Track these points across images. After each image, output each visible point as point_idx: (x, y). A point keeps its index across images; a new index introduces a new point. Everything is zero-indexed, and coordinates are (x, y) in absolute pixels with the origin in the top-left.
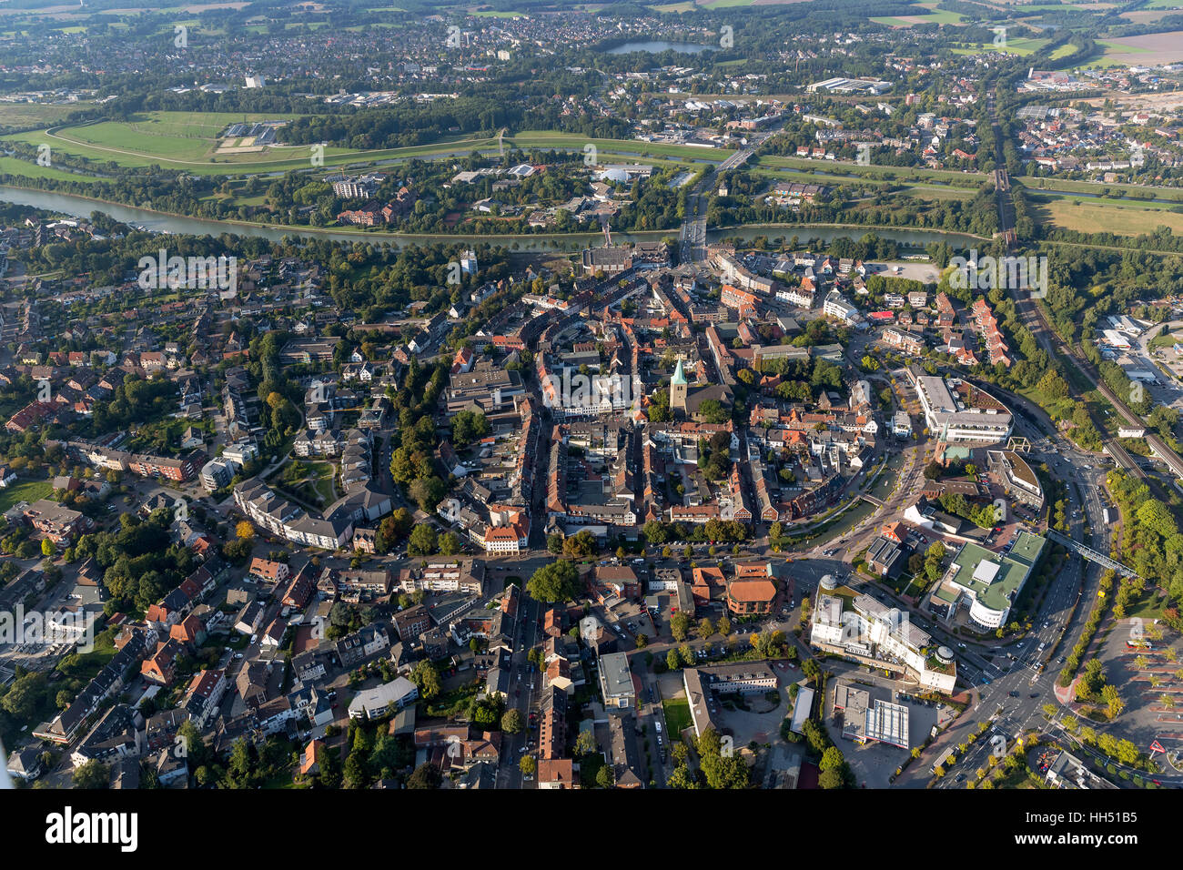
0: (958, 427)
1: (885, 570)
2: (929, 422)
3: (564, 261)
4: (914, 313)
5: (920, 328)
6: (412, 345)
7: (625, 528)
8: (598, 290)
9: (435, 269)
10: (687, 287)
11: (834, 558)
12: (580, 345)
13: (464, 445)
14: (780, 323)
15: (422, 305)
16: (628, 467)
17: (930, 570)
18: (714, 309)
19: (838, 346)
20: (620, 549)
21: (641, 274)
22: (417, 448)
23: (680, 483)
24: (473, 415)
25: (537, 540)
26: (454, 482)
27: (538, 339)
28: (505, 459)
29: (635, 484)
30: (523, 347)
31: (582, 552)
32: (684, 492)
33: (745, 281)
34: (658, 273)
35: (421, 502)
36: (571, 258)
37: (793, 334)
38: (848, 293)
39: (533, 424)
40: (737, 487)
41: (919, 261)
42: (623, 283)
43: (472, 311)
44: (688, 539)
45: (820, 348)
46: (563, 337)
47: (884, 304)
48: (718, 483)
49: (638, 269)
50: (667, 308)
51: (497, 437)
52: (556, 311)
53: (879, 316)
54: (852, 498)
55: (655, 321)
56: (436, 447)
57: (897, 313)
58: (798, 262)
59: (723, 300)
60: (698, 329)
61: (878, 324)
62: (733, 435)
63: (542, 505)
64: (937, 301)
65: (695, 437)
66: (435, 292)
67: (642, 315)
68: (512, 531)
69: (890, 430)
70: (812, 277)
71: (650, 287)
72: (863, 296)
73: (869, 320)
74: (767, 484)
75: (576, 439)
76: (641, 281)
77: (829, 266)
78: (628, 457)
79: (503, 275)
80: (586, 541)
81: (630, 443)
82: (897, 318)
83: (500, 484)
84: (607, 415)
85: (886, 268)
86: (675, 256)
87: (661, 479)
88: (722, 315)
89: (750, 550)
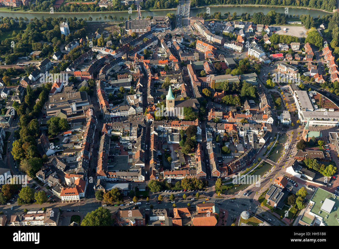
0: (314, 119)
1: (275, 205)
2: (300, 116)
3: (116, 26)
4: (294, 54)
5: (296, 62)
6: (30, 77)
7: (139, 183)
8: (132, 43)
9: (46, 33)
10: (179, 41)
11: (249, 198)
12: (121, 76)
13: (54, 136)
14: (226, 61)
15: (38, 53)
16: (142, 148)
17: (299, 204)
18: (191, 53)
19: (255, 74)
20: (135, 197)
21: (156, 34)
22: (26, 140)
23: (170, 155)
24: (59, 119)
25: (90, 193)
26: (47, 159)
27: (99, 72)
28: (76, 144)
29: (145, 158)
30: (90, 77)
31: (114, 200)
32: (171, 161)
33: (209, 38)
34: (164, 34)
35: (28, 172)
36: (120, 25)
37: (233, 67)
38: (261, 43)
39: (92, 123)
40: (199, 158)
41: (297, 25)
42: (145, 39)
43: (65, 56)
44: (173, 189)
45: (246, 75)
46: (113, 71)
47: (279, 49)
48: (190, 155)
49: (154, 31)
50: (168, 53)
51: (73, 130)
52: (109, 56)
53: (276, 56)
54: (259, 161)
55: (161, 61)
56: (39, 137)
57: (285, 54)
58: (236, 26)
59: (197, 48)
60: (183, 65)
61: (275, 60)
62: (198, 127)
63: (95, 171)
64: (305, 47)
65: (179, 128)
66: (46, 46)
67: (155, 58)
68: (75, 190)
69: (280, 121)
70: (243, 35)
71: (159, 42)
72: (268, 45)
73: (270, 58)
74: (215, 156)
75: (115, 131)
76: (155, 38)
77: (251, 28)
78: (142, 142)
79: (83, 36)
80: (116, 194)
81: (144, 133)
82: (285, 57)
83: (72, 159)
84: (133, 116)
85: (280, 29)
86: (173, 23)
87: (159, 153)
88: (196, 56)
89: (205, 194)
